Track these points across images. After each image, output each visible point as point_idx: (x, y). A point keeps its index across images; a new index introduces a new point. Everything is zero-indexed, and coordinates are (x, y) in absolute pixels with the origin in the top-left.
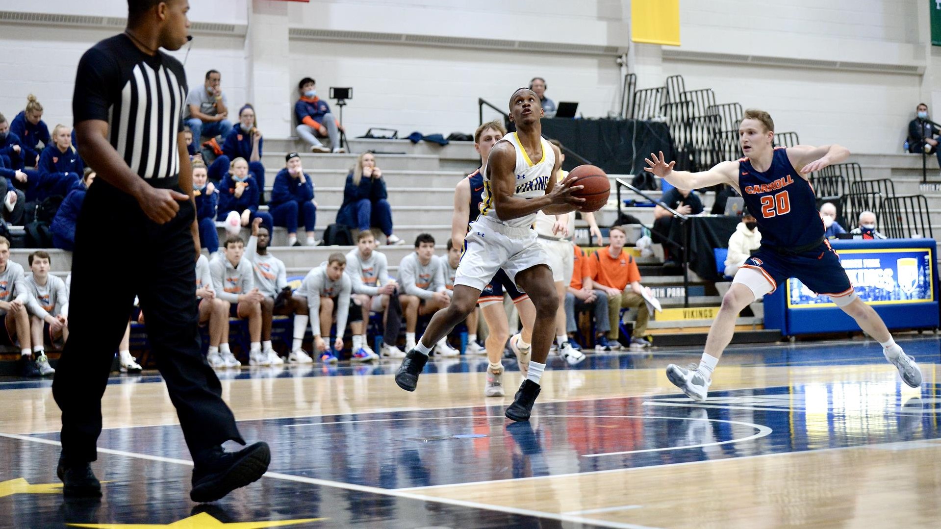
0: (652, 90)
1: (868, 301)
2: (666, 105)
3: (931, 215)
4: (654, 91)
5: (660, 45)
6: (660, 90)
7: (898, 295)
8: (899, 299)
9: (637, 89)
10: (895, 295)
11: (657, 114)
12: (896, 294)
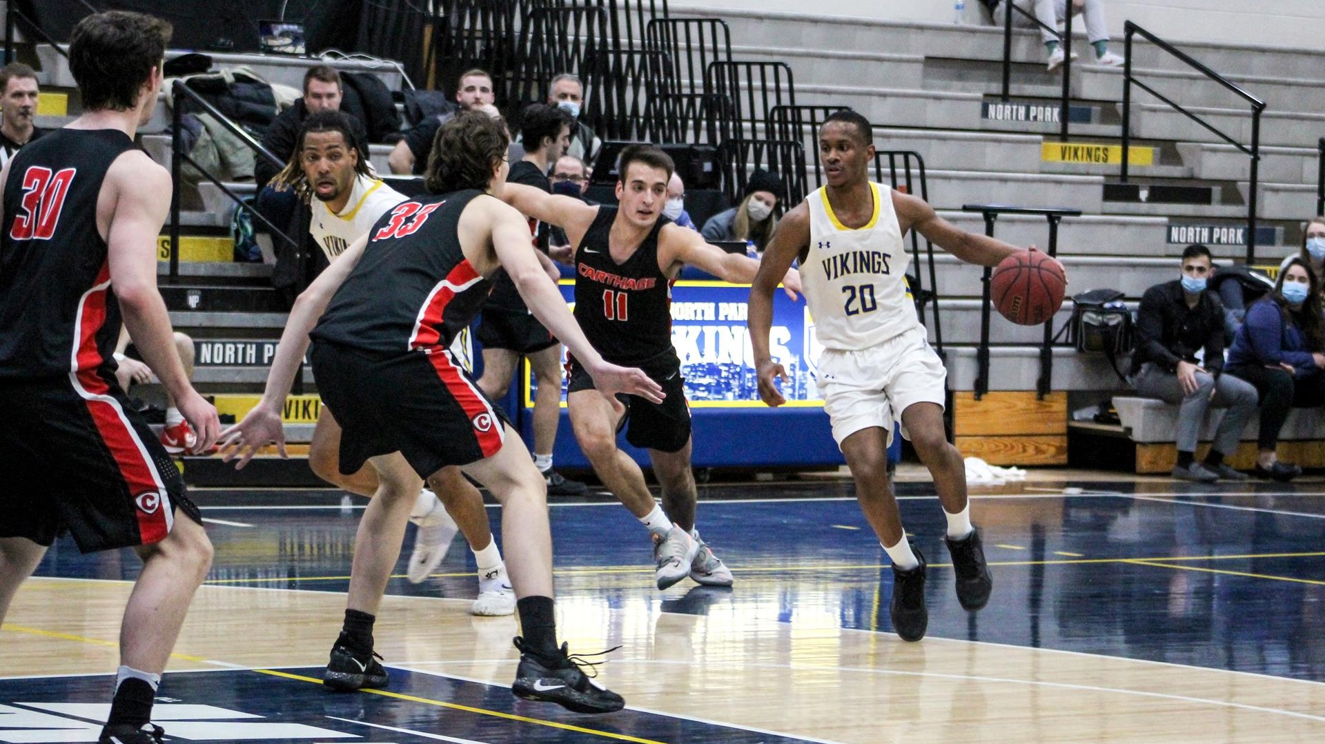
1: (724, 398)
3: (929, 182)
7: (802, 386)
8: (802, 397)
10: (793, 387)
12: (797, 386)
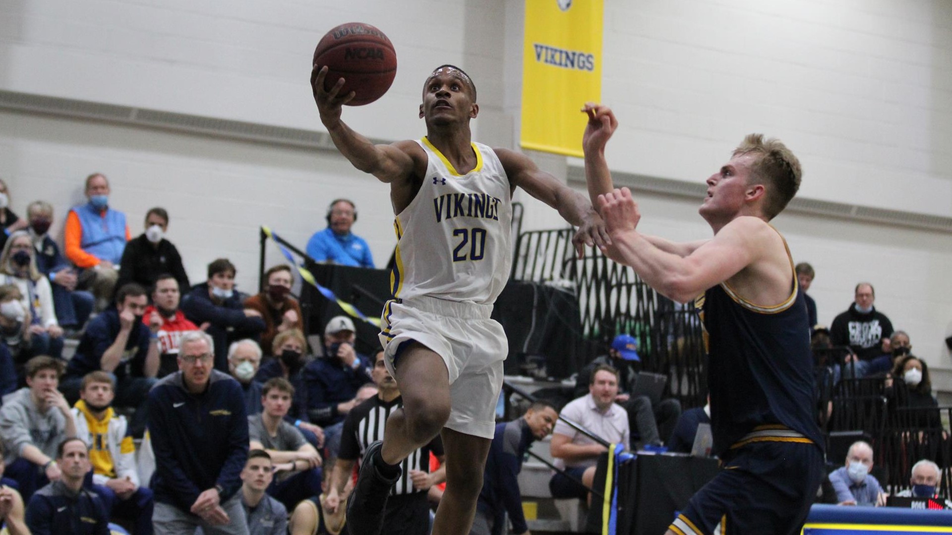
0: (550, 232)
2: (574, 260)
4: (554, 235)
5: (564, 156)
6: (565, 234)
9: (523, 231)
11: (556, 274)
